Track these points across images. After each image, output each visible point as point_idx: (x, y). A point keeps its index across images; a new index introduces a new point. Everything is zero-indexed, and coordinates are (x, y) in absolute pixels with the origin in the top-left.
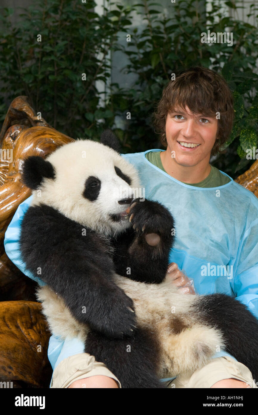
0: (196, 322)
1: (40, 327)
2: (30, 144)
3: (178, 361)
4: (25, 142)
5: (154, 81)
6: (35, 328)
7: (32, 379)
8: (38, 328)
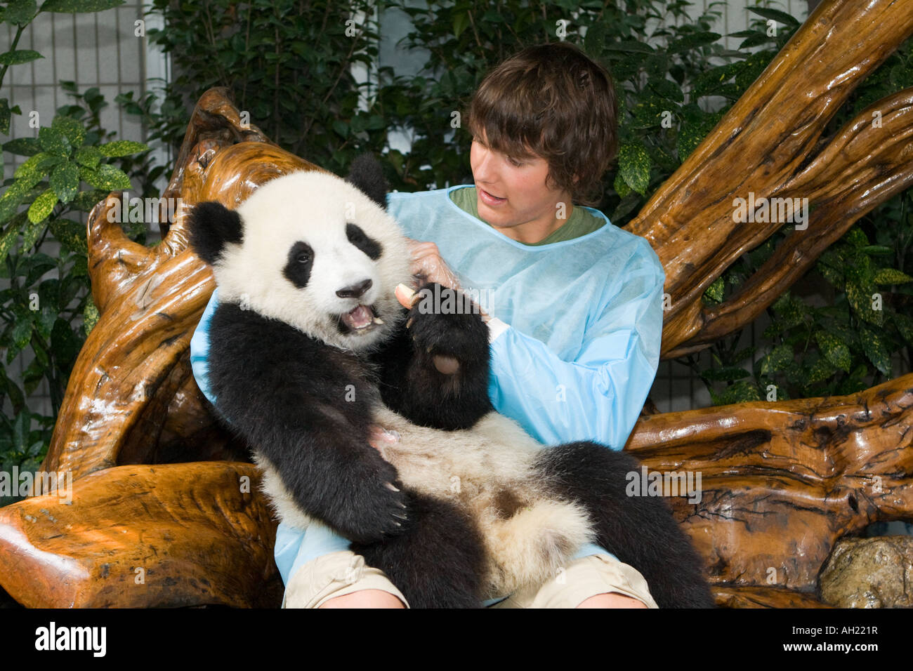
0: (540, 495)
1: (257, 509)
2: (235, 175)
3: (513, 568)
4: (225, 172)
5: (459, 62)
6: (248, 510)
7: (245, 603)
8: (254, 510)
